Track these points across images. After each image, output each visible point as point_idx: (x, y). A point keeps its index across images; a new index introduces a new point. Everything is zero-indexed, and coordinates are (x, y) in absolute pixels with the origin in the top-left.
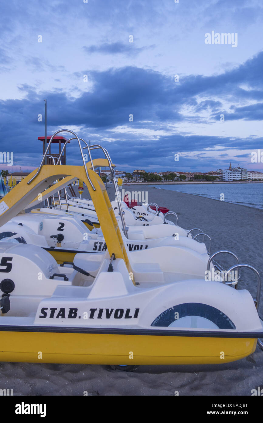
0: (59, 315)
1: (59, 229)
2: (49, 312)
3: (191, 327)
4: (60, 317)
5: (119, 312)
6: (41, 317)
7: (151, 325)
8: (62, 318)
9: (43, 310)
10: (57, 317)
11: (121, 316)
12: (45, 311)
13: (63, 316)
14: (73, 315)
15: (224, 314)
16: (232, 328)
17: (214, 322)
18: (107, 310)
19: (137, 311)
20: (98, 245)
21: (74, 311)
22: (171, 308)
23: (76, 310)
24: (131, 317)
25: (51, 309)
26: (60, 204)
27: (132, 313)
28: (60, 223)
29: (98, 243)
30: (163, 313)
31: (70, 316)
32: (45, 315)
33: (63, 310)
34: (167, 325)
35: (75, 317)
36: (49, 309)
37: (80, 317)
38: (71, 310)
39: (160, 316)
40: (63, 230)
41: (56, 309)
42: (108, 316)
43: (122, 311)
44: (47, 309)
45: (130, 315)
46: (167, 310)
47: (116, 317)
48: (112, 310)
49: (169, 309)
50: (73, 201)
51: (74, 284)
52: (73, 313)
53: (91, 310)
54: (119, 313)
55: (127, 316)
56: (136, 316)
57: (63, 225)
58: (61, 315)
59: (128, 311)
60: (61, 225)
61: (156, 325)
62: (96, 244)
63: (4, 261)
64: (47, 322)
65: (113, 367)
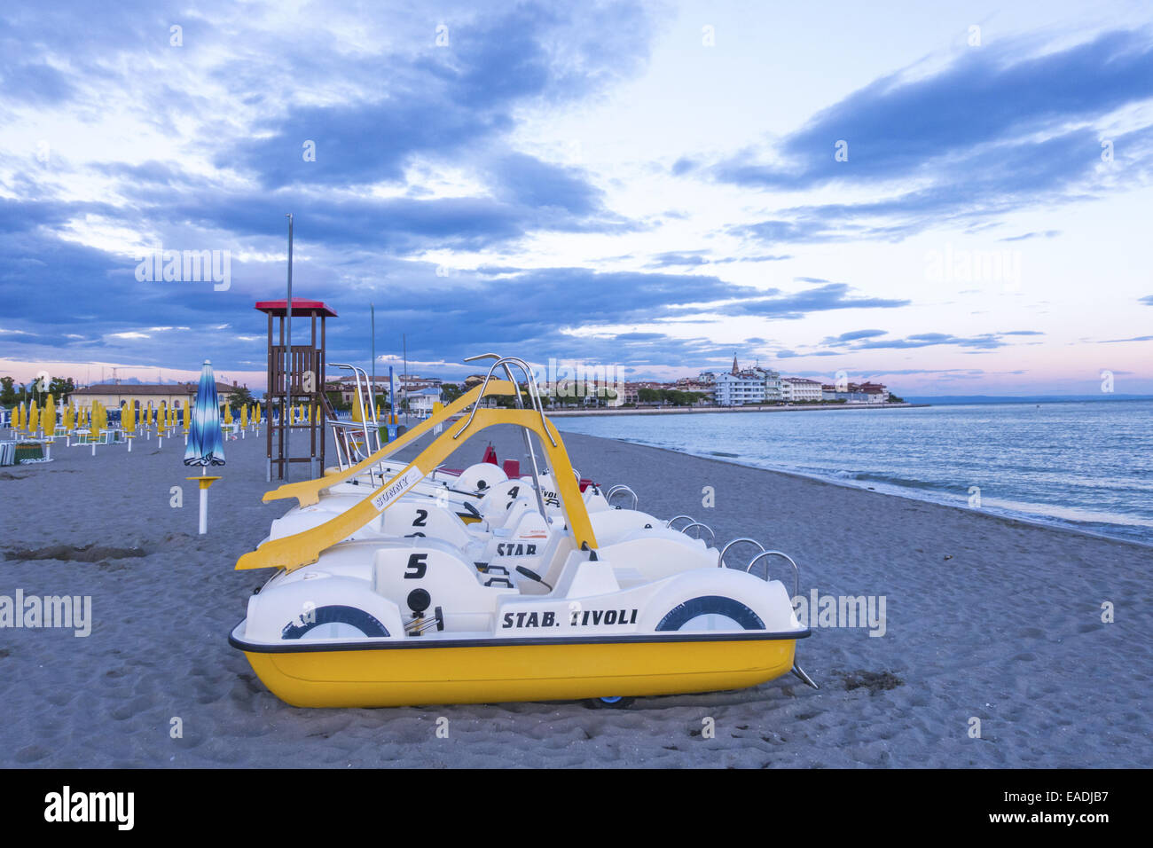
0: (529, 622)
1: (417, 523)
2: (515, 619)
3: (709, 629)
4: (531, 625)
5: (611, 614)
6: (504, 626)
7: (656, 630)
8: (534, 626)
9: (507, 617)
10: (527, 626)
11: (613, 622)
12: (510, 617)
13: (536, 625)
14: (549, 622)
15: (749, 610)
16: (760, 628)
17: (738, 621)
18: (595, 613)
19: (635, 612)
20: (505, 549)
21: (549, 616)
22: (681, 605)
23: (553, 614)
24: (626, 622)
25: (518, 614)
27: (628, 617)
28: (419, 511)
29: (506, 546)
30: (671, 612)
31: (544, 624)
32: (511, 623)
33: (534, 615)
34: (676, 628)
35: (551, 624)
36: (515, 615)
37: (558, 625)
38: (546, 614)
39: (667, 616)
40: (423, 525)
41: (525, 614)
42: (596, 621)
43: (614, 613)
44: (512, 614)
45: (625, 619)
46: (676, 608)
47: (606, 622)
48: (601, 612)
49: (679, 606)
51: (521, 592)
52: (549, 619)
54: (611, 617)
55: (622, 621)
56: (633, 621)
57: (424, 514)
58: (532, 623)
59: (623, 613)
60: (420, 515)
61: (661, 630)
63: (414, 560)
64: (514, 633)
65: (597, 704)
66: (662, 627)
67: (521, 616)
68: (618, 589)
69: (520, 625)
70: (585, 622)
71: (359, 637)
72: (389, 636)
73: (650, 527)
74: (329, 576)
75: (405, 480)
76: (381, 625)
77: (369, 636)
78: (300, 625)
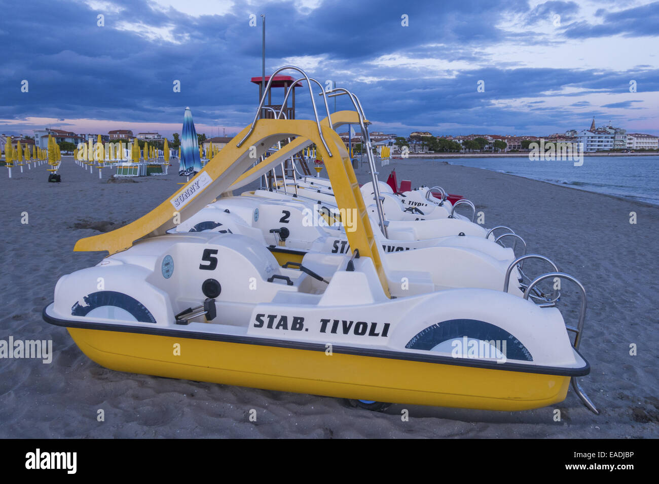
0: (279, 325)
2: (266, 320)
4: (281, 327)
5: (361, 326)
6: (256, 326)
7: (406, 347)
8: (283, 329)
9: (259, 317)
10: (277, 327)
11: (363, 333)
12: (261, 318)
13: (285, 327)
14: (298, 326)
15: (514, 339)
16: (526, 359)
18: (345, 323)
19: (387, 326)
20: (340, 245)
21: (299, 321)
22: (435, 325)
23: (302, 319)
24: (377, 335)
25: (269, 316)
26: (284, 185)
27: (379, 329)
28: (284, 212)
29: (340, 242)
30: (424, 331)
31: (294, 328)
32: (261, 324)
33: (284, 319)
34: (429, 348)
35: (300, 329)
36: (266, 316)
37: (307, 330)
38: (296, 319)
39: (419, 334)
40: (287, 222)
41: (275, 317)
42: (346, 331)
43: (365, 325)
44: (263, 316)
45: (376, 332)
46: (430, 327)
47: (356, 332)
48: (351, 323)
49: (433, 326)
50: (305, 182)
51: (301, 290)
52: (298, 323)
53: (322, 320)
54: (361, 328)
55: (372, 333)
56: (385, 333)
57: (288, 214)
58: (281, 325)
59: (374, 325)
60: (285, 215)
61: (412, 348)
62: (337, 244)
63: (207, 254)
64: (264, 333)
65: (352, 403)
66: (413, 344)
67: (272, 318)
68: (372, 301)
69: (270, 326)
70: (334, 330)
71: (130, 320)
72: (155, 322)
73: (464, 235)
74: (121, 263)
75: (197, 184)
76: (149, 312)
77: (139, 321)
78: (84, 304)
